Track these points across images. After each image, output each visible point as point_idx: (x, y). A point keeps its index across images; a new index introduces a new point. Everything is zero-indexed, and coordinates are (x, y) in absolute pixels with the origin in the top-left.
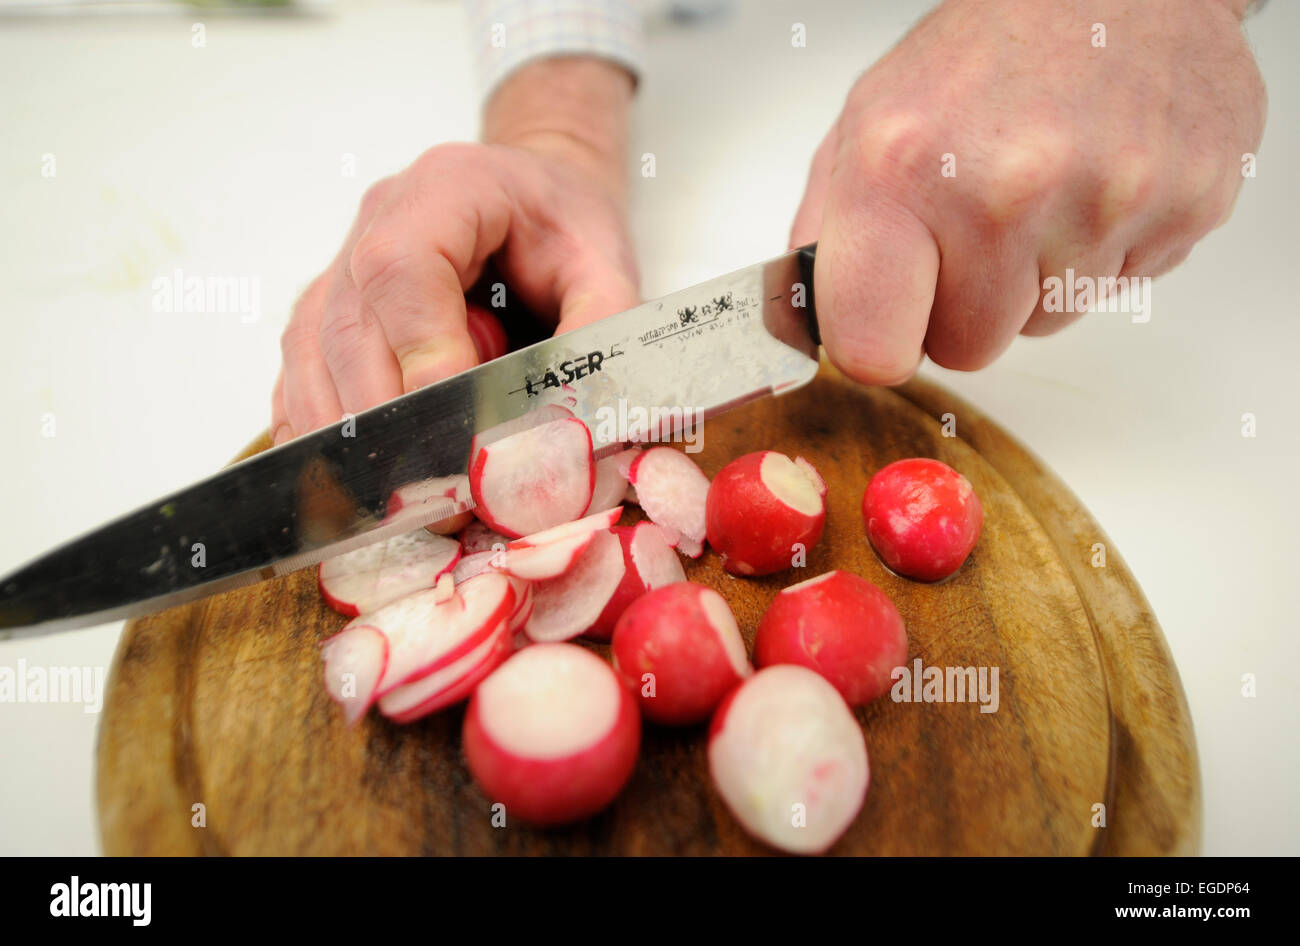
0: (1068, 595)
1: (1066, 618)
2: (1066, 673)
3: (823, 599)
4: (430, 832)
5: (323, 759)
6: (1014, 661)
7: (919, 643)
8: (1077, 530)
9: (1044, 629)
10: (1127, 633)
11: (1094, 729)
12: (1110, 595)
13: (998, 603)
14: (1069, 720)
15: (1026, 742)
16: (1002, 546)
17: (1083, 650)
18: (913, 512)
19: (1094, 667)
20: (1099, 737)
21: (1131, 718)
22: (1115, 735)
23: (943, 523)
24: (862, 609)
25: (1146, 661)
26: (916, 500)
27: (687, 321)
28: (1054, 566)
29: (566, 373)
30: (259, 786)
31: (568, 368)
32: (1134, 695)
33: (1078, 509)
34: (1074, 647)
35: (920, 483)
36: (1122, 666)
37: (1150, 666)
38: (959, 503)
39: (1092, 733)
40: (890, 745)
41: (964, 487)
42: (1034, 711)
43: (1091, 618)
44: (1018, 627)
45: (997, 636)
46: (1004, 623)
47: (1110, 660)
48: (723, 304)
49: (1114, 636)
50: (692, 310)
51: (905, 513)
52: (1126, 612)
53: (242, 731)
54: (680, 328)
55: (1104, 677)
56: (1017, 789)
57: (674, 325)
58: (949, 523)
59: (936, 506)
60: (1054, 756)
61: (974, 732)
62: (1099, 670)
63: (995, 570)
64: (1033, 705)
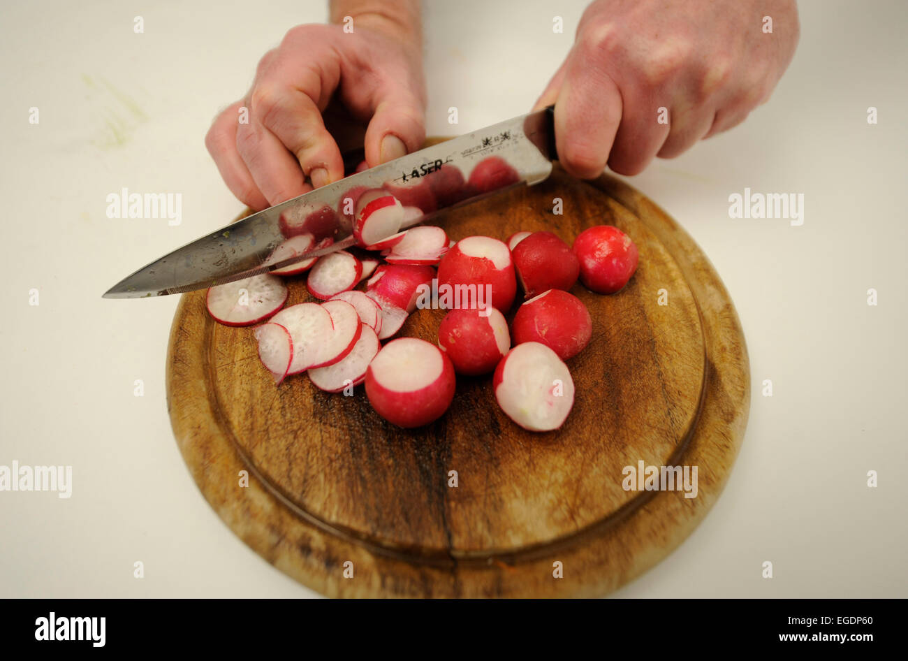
0: (687, 296)
1: (685, 309)
2: (683, 338)
3: (545, 306)
4: (353, 436)
5: (291, 406)
6: (656, 334)
7: (604, 327)
8: (694, 260)
9: (672, 315)
10: (718, 315)
11: (696, 366)
12: (710, 295)
13: (648, 303)
14: (683, 362)
15: (660, 374)
16: (651, 271)
17: (693, 326)
18: (597, 256)
19: (698, 334)
20: (698, 370)
21: (716, 359)
22: (707, 368)
23: (614, 262)
24: (567, 309)
25: (727, 329)
26: (599, 250)
27: (486, 144)
28: (680, 281)
29: (423, 170)
30: (261, 420)
31: (424, 168)
32: (719, 347)
33: (695, 248)
34: (688, 324)
35: (601, 240)
36: (713, 333)
37: (728, 332)
38: (623, 250)
39: (695, 368)
40: (588, 381)
41: (627, 241)
42: (665, 359)
43: (698, 308)
44: (659, 316)
45: (647, 321)
46: (651, 314)
47: (707, 330)
48: (506, 136)
49: (710, 317)
50: (489, 138)
51: (593, 257)
52: (718, 304)
53: (246, 394)
54: (482, 148)
55: (704, 339)
56: (654, 398)
57: (480, 147)
58: (617, 261)
59: (610, 252)
60: (674, 380)
61: (633, 371)
62: (701, 335)
63: (647, 285)
64: (664, 356)
